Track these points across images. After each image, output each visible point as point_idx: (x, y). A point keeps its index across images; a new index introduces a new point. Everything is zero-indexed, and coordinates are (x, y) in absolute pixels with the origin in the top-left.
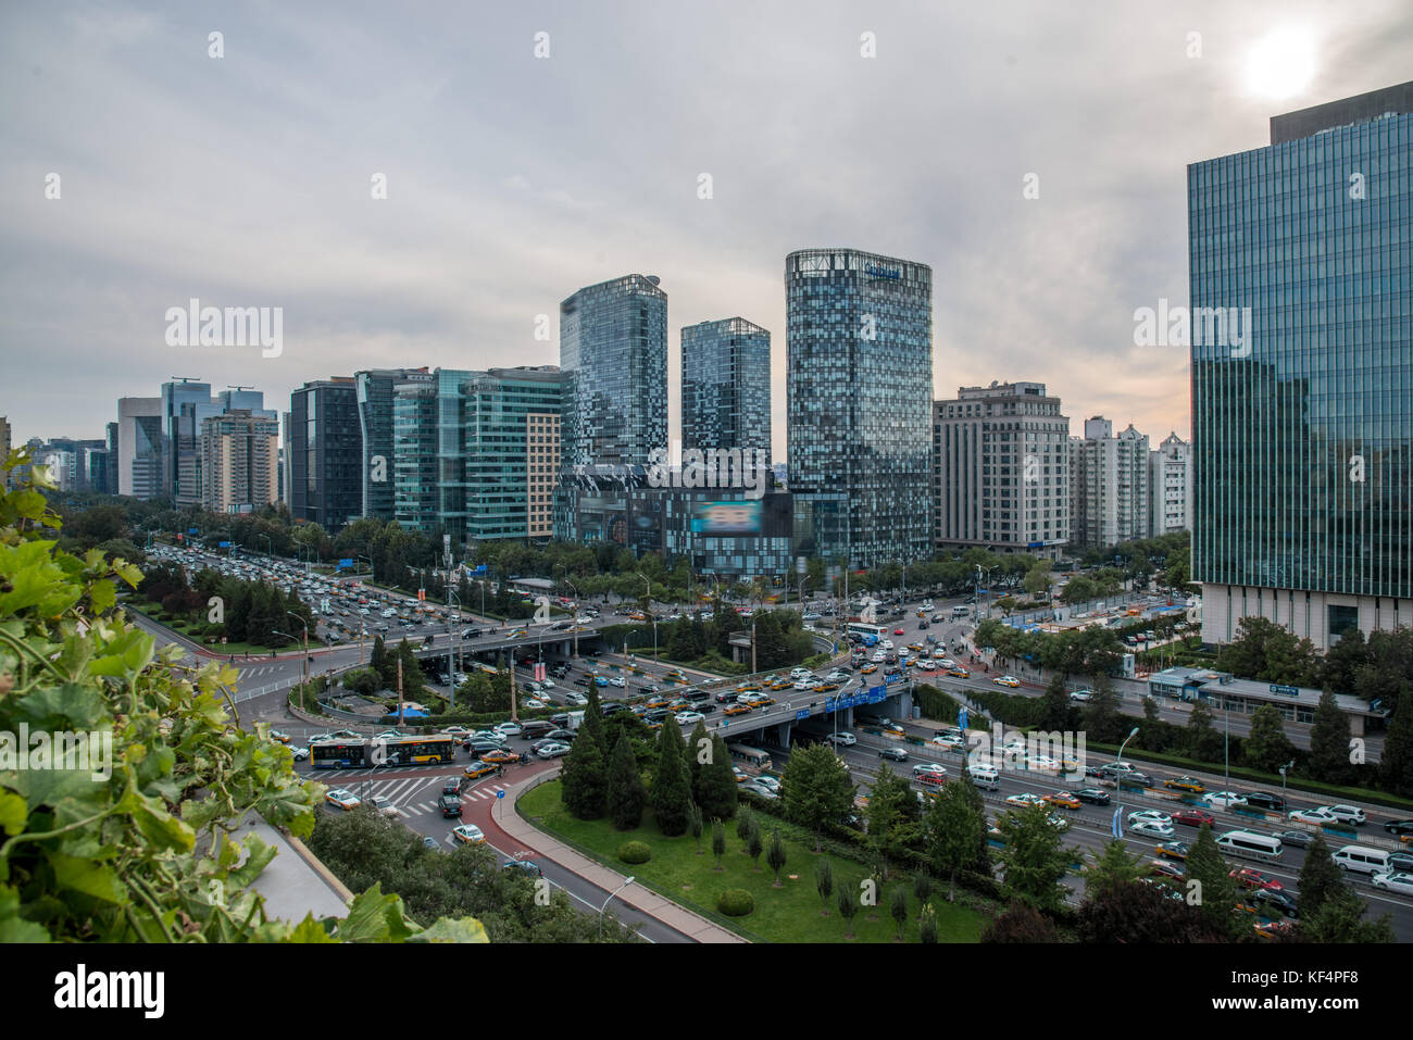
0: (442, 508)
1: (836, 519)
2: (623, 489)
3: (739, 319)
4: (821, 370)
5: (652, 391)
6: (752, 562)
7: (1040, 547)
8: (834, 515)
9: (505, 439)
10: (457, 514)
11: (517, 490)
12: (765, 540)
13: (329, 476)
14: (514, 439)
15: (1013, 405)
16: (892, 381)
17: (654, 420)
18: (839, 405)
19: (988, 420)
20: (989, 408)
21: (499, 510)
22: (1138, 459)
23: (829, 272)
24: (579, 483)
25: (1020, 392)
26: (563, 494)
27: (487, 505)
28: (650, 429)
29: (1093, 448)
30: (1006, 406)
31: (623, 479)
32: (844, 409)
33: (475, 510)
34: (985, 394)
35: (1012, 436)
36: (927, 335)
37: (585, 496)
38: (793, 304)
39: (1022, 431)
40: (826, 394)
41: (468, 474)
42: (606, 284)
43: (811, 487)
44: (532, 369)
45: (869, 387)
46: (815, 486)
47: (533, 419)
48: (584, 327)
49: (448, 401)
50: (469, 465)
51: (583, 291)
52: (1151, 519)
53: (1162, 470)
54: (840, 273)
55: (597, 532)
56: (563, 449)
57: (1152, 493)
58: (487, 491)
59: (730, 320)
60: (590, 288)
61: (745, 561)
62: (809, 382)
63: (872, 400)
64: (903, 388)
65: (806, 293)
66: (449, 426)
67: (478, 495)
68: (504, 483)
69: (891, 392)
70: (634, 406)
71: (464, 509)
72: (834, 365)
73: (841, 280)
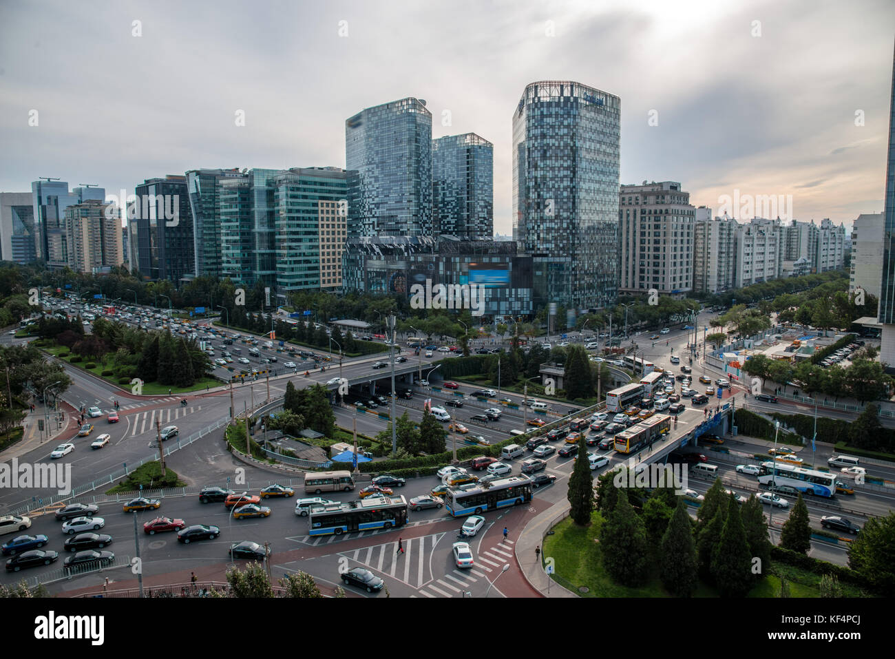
0: (258, 268)
1: (562, 276)
2: (403, 254)
3: (473, 134)
4: (553, 169)
5: (423, 183)
6: (504, 305)
7: (676, 293)
8: (561, 273)
9: (304, 219)
10: (269, 272)
11: (312, 255)
12: (513, 290)
13: (167, 246)
14: (310, 219)
15: (663, 198)
16: (597, 178)
17: (425, 204)
18: (565, 194)
19: (644, 207)
20: (646, 199)
21: (300, 269)
22: (729, 234)
23: (559, 98)
24: (366, 250)
25: (665, 188)
26: (352, 257)
27: (293, 266)
28: (422, 211)
29: (702, 227)
30: (658, 198)
31: (403, 247)
32: (568, 197)
33: (284, 269)
34: (641, 189)
35: (662, 218)
36: (618, 146)
37: (371, 258)
38: (532, 121)
39: (670, 215)
40: (556, 186)
41: (277, 244)
42: (388, 105)
43: (545, 252)
44: (319, 169)
45: (584, 182)
46: (548, 252)
47: (322, 204)
48: (369, 137)
49: (260, 192)
50: (277, 237)
51: (368, 111)
52: (734, 274)
53: (743, 242)
54: (567, 99)
55: (381, 284)
56: (350, 226)
57: (735, 257)
58: (292, 256)
59: (466, 135)
60: (374, 108)
61: (499, 305)
62: (544, 177)
63: (586, 191)
64: (604, 183)
65: (542, 112)
66: (262, 209)
67: (286, 259)
68: (303, 250)
69: (597, 186)
70: (411, 194)
71: (274, 268)
72: (562, 166)
73: (568, 106)
